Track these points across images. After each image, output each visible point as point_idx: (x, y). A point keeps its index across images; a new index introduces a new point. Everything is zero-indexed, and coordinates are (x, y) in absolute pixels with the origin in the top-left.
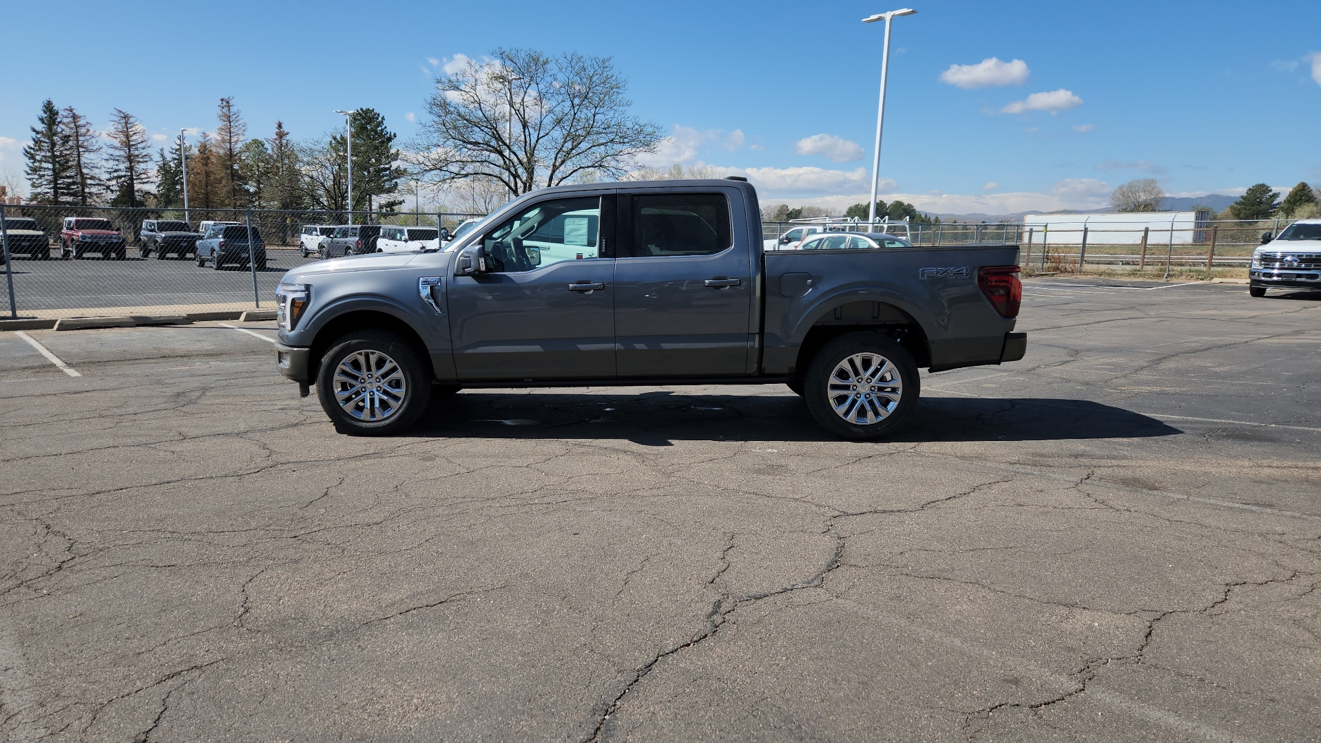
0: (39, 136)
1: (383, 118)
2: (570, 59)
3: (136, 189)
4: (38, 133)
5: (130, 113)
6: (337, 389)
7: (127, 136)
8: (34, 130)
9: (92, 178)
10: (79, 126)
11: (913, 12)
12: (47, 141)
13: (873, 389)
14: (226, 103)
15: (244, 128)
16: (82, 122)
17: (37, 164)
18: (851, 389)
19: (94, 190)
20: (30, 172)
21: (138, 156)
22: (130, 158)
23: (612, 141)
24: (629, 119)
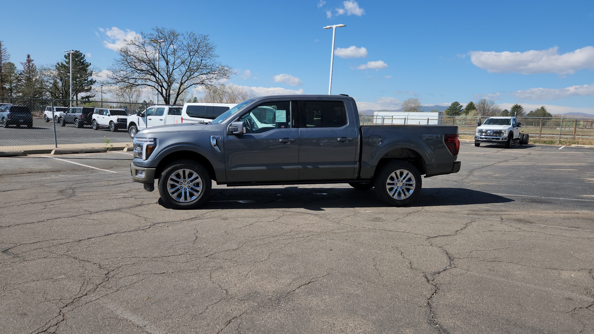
1: (84, 56)
2: (189, 34)
6: (169, 188)
11: (345, 26)
13: (404, 184)
15: (9, 57)
18: (395, 185)
23: (209, 73)
24: (217, 63)
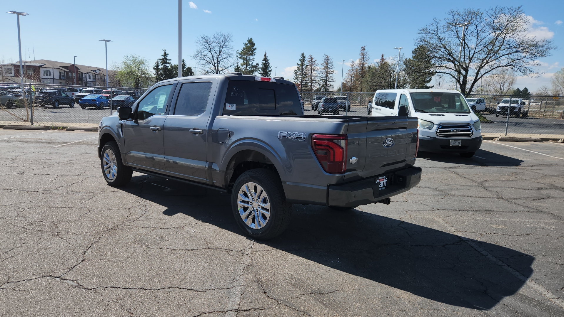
0: (299, 66)
1: (429, 49)
3: (328, 84)
4: (299, 65)
5: (329, 56)
7: (327, 64)
8: (298, 64)
9: (314, 80)
10: (313, 62)
12: (301, 67)
14: (363, 49)
15: (369, 58)
16: (313, 60)
17: (297, 76)
19: (314, 85)
20: (295, 79)
21: (329, 71)
22: (327, 72)
